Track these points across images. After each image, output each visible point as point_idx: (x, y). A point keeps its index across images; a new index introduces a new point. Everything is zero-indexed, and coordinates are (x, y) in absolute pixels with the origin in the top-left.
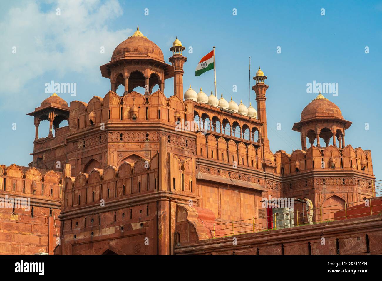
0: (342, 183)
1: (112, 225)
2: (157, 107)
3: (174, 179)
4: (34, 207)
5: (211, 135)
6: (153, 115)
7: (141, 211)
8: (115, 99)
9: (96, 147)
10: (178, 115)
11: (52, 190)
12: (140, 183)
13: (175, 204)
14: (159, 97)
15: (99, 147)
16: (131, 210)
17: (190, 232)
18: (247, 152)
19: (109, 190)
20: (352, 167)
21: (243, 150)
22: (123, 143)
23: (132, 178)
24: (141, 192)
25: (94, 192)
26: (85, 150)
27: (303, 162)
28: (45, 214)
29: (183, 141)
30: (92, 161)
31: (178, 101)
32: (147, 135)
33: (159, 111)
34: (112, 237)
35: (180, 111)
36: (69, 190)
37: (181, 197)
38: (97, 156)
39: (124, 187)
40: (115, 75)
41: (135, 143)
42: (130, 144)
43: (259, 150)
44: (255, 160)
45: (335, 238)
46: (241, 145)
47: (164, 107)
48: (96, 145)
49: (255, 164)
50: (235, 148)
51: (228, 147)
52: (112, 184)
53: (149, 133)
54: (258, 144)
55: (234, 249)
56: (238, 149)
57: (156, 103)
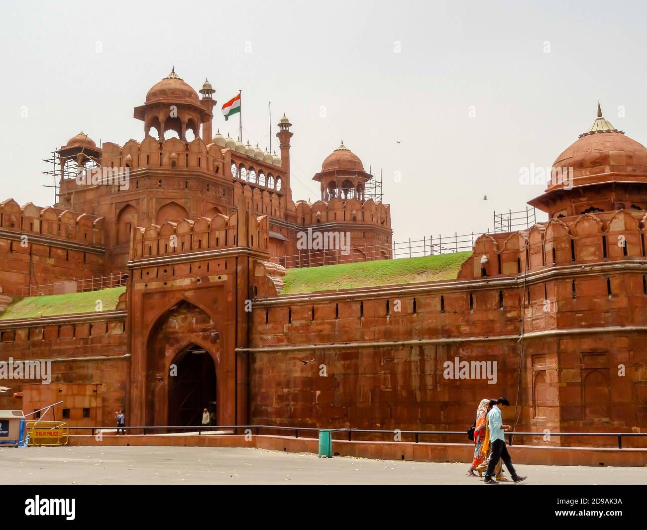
0: (363, 236)
1: (187, 276)
2: (197, 154)
3: (252, 236)
4: (69, 251)
5: (238, 182)
6: (193, 162)
7: (219, 265)
8: (154, 144)
9: (133, 193)
10: (216, 163)
11: (86, 234)
12: (217, 239)
13: (253, 259)
14: (199, 144)
15: (136, 192)
16: (208, 263)
17: (268, 287)
18: (271, 201)
19: (183, 243)
20: (372, 220)
21: (267, 199)
22: (162, 190)
23: (209, 233)
24: (219, 246)
25: (166, 244)
26: (120, 195)
27: (324, 214)
28: (79, 258)
29: (221, 190)
30: (128, 206)
31: (216, 149)
32: (187, 183)
33: (199, 158)
34: (187, 288)
35: (219, 160)
36: (138, 240)
37: (258, 253)
38: (133, 201)
39: (200, 240)
40: (150, 117)
41: (174, 191)
42: (170, 191)
43: (282, 199)
44: (278, 209)
45: (413, 298)
46: (265, 193)
47: (204, 155)
48: (133, 190)
49: (278, 213)
50: (260, 196)
51: (253, 195)
52: (187, 238)
53: (188, 181)
54: (282, 193)
55: (314, 304)
56: (262, 198)
57: (197, 150)
